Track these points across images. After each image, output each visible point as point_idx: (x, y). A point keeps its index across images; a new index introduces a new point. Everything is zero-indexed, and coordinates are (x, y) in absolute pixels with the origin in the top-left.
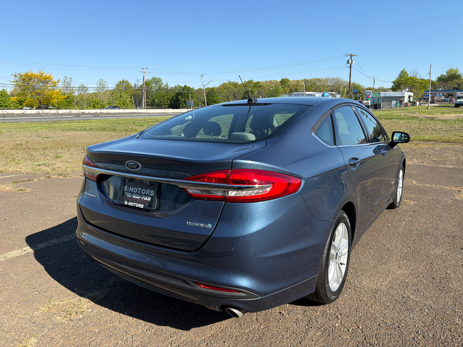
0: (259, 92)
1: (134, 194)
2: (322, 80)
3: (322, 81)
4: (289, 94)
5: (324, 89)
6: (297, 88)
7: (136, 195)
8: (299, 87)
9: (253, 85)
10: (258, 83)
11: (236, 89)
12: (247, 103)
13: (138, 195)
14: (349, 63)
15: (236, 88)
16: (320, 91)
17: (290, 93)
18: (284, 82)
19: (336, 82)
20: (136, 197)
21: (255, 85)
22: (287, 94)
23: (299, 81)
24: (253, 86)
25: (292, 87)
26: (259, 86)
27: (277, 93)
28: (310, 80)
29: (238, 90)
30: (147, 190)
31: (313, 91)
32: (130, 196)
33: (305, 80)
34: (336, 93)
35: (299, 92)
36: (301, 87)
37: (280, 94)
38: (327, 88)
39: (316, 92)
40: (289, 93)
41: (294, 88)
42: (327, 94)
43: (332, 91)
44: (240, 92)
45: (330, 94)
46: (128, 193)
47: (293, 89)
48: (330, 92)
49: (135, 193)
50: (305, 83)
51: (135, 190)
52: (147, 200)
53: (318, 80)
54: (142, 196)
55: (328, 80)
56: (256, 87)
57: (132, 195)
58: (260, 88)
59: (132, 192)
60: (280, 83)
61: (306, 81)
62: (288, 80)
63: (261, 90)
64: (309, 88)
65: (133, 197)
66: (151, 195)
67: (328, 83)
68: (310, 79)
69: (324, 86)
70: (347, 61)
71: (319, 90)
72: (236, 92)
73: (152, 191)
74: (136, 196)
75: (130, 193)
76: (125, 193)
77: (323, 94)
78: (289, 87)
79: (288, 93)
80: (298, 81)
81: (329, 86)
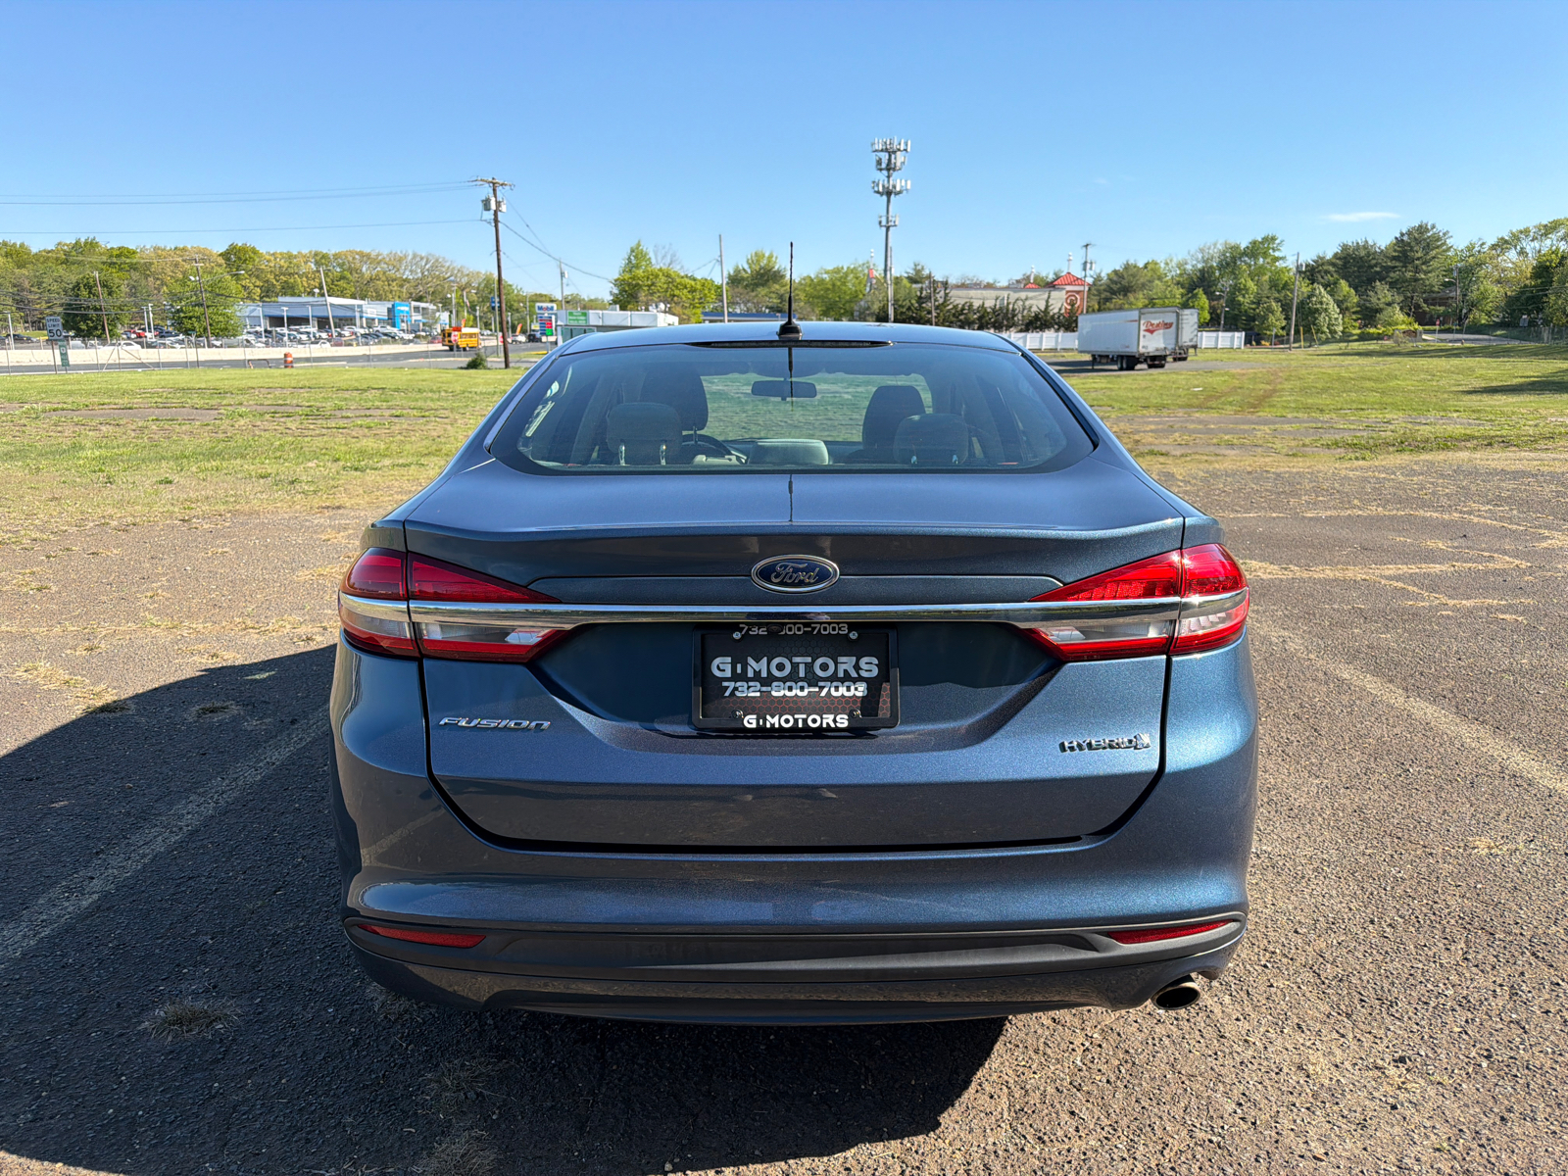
0: (134, 287)
1: (775, 684)
2: (380, 258)
3: (379, 263)
4: (264, 302)
5: (391, 292)
6: (292, 280)
7: (788, 684)
8: (299, 280)
9: (104, 259)
10: (123, 252)
11: (24, 271)
12: (777, 338)
13: (800, 684)
14: (489, 210)
15: (21, 266)
16: (379, 298)
17: (265, 299)
18: (237, 258)
19: (428, 270)
20: (788, 694)
21: (115, 260)
22: (254, 300)
23: (295, 257)
24: (104, 263)
25: (271, 277)
26: (133, 267)
27: (218, 295)
28: (336, 256)
29: (35, 276)
30: (841, 659)
31: (353, 297)
32: (758, 694)
33: (316, 254)
34: (435, 308)
35: (299, 296)
36: (304, 279)
37: (232, 299)
38: (402, 286)
39: (362, 299)
40: (261, 298)
41: (277, 281)
42: (407, 309)
43: (420, 299)
44: (44, 285)
45: (417, 309)
46: (738, 684)
47: (274, 285)
48: (414, 304)
49: (784, 680)
50: (317, 263)
51: (780, 667)
52: (847, 694)
53: (365, 257)
54: (821, 684)
55: (400, 260)
56: (121, 269)
57: (764, 689)
58: (135, 275)
59: (764, 674)
60: (221, 261)
61: (321, 259)
62: (254, 251)
63: (143, 282)
64: (336, 286)
65: (774, 694)
66: (864, 674)
67: (402, 271)
68: (333, 252)
69: (390, 280)
70: (483, 201)
71: (374, 294)
72: (26, 285)
73: (865, 659)
74: (790, 689)
75: (751, 684)
76: (725, 684)
77: (390, 306)
78: (257, 277)
79: (258, 298)
80: (290, 257)
81: (407, 280)
